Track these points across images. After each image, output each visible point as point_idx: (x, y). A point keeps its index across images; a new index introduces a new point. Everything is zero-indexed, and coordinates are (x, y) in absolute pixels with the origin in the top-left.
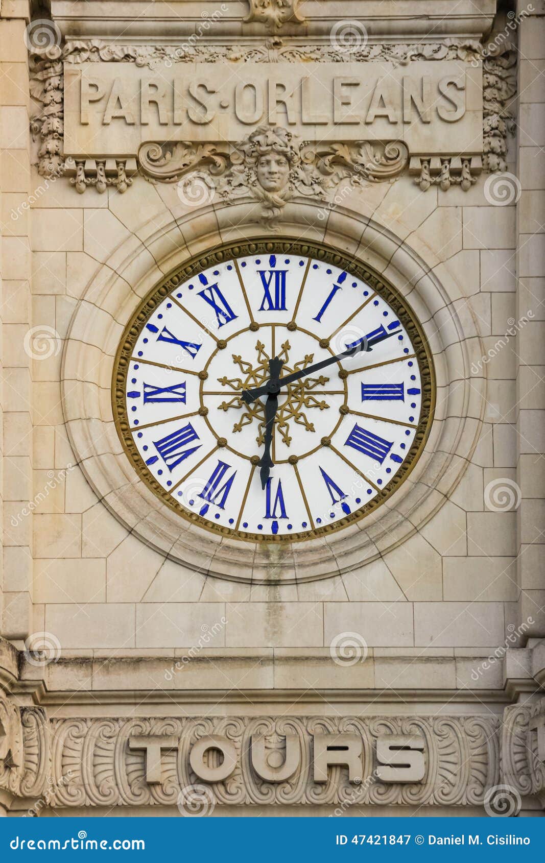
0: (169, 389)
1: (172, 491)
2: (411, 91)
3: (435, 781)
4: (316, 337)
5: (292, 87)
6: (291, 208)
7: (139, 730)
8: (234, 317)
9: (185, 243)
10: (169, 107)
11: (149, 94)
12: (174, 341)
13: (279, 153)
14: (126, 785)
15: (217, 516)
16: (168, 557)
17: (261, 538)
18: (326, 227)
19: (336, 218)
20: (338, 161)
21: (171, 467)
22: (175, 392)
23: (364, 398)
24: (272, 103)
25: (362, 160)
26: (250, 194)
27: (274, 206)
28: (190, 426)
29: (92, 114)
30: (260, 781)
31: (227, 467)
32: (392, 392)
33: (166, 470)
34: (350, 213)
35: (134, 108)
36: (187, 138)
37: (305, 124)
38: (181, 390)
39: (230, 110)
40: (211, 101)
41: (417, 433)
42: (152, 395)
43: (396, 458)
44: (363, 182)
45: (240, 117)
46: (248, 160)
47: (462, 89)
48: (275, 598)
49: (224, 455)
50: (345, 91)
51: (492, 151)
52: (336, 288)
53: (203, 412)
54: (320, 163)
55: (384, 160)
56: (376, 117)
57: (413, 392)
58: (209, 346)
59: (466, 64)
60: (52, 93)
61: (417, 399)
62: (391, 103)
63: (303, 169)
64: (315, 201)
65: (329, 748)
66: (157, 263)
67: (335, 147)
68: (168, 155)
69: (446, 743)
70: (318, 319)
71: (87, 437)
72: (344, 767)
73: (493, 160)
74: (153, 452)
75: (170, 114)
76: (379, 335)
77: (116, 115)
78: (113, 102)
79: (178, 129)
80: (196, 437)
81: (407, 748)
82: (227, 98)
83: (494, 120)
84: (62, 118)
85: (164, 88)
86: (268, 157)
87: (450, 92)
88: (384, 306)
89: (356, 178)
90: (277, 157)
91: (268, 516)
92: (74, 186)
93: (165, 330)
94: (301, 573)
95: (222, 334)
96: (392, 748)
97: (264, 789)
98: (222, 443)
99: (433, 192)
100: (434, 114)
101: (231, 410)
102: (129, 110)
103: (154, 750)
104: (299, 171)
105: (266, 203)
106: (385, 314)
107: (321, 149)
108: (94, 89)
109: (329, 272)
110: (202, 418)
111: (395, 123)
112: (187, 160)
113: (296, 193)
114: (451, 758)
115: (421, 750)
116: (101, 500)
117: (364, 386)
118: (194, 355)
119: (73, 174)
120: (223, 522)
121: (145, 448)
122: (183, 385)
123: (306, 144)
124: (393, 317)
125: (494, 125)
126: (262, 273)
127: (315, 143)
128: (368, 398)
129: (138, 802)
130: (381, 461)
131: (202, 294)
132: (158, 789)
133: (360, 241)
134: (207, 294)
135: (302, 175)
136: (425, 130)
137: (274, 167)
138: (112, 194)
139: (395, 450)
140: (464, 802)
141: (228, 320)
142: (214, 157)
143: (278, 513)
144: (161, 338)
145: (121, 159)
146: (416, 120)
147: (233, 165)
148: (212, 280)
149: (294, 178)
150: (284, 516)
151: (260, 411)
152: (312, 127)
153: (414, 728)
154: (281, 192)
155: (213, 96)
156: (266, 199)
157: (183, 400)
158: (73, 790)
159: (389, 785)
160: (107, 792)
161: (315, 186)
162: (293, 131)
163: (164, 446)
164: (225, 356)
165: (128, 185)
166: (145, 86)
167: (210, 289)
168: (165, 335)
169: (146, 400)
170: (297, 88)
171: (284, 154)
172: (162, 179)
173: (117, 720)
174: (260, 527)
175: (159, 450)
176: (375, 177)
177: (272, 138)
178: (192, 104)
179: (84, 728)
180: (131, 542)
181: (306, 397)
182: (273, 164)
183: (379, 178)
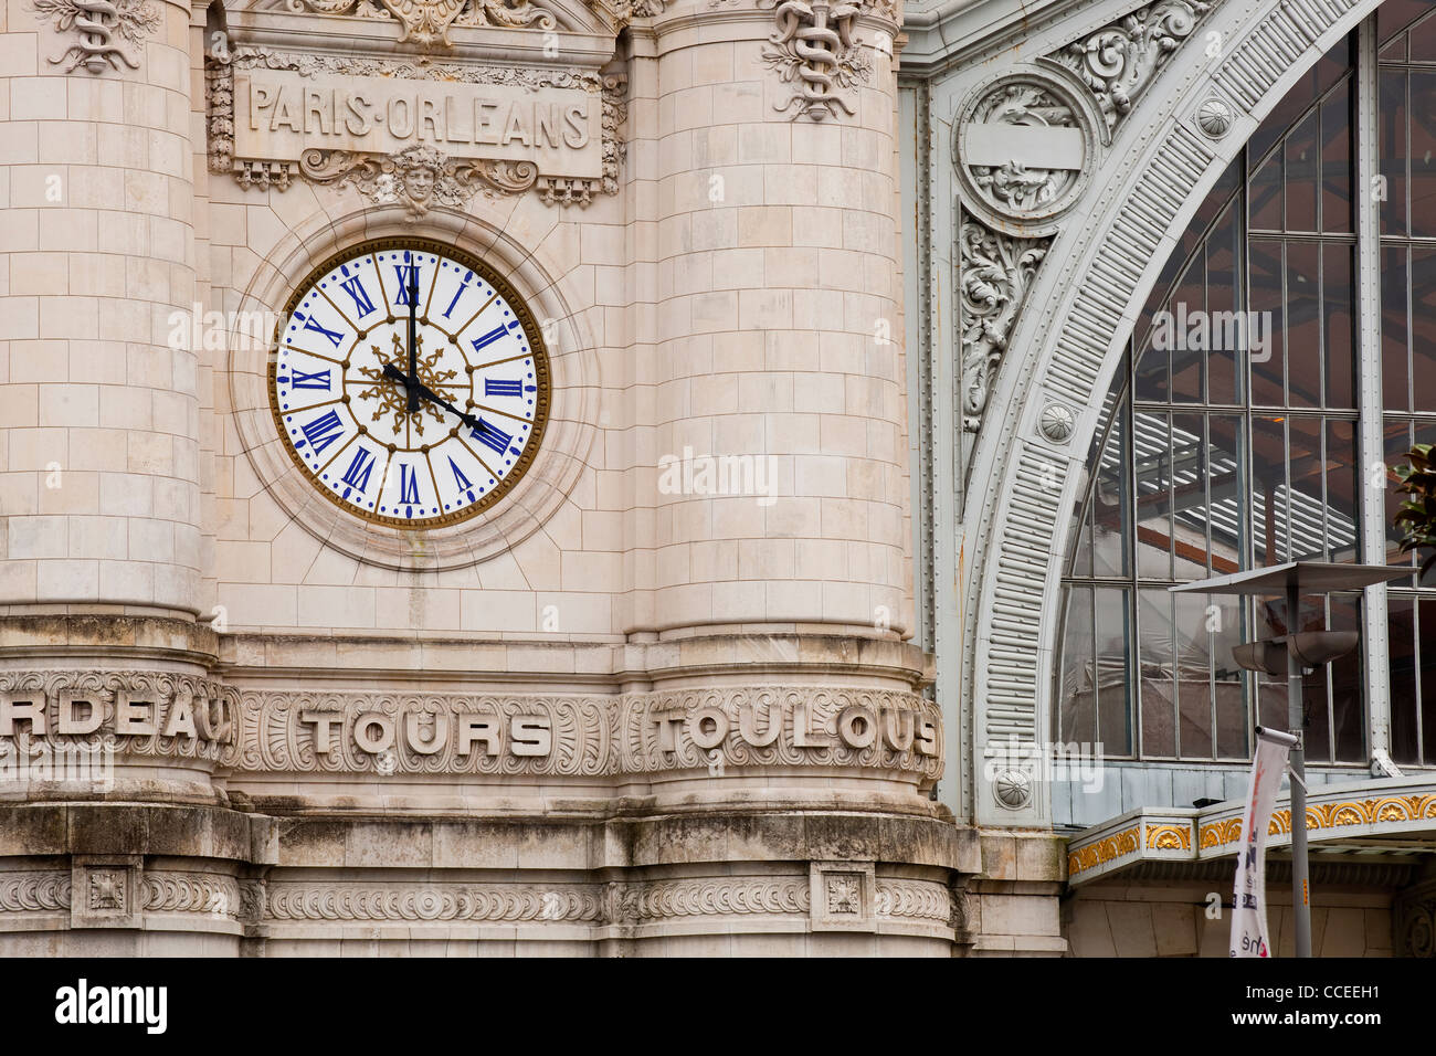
0: (315, 376)
1: (318, 474)
2: (542, 117)
3: (558, 755)
4: (445, 332)
5: (439, 105)
6: (432, 215)
7: (308, 704)
8: (373, 309)
9: (335, 241)
10: (331, 117)
11: (312, 104)
12: (320, 329)
13: (428, 169)
14: (297, 754)
15: (359, 500)
16: (326, 543)
17: (397, 522)
18: (461, 233)
19: (471, 226)
20: (476, 175)
21: (317, 451)
22: (321, 381)
23: (487, 393)
24: (422, 120)
25: (496, 176)
26: (398, 201)
27: (420, 213)
28: (333, 413)
29: (262, 121)
30: (413, 753)
31: (367, 453)
32: (512, 388)
33: (312, 453)
34: (483, 223)
35: (299, 114)
36: (345, 147)
37: (450, 141)
38: (326, 378)
39: (384, 123)
40: (367, 114)
41: (533, 429)
42: (300, 381)
43: (515, 451)
44: (496, 195)
45: (393, 131)
46: (398, 171)
47: (584, 118)
48: (418, 584)
49: (363, 442)
50: (487, 112)
51: (608, 176)
52: (463, 286)
53: (346, 400)
54: (459, 175)
55: (515, 177)
56: (512, 139)
57: (530, 389)
58: (351, 336)
59: (587, 94)
60: (222, 94)
61: (533, 396)
62: (525, 127)
63: (445, 181)
64: (455, 211)
65: (472, 726)
66: (310, 259)
67: (474, 163)
68: (326, 161)
69: (566, 721)
70: (447, 315)
71: (254, 428)
72: (485, 742)
73: (609, 183)
74: (301, 436)
75: (331, 124)
76: (501, 332)
77: (283, 122)
78: (280, 110)
79: (338, 139)
80: (339, 423)
81: (537, 727)
82: (382, 114)
83: (610, 147)
84: (231, 120)
85: (326, 98)
86: (418, 172)
87: (575, 121)
88: (505, 306)
89: (489, 191)
90: (426, 172)
91: (403, 501)
92: (239, 184)
93: (311, 318)
94: (442, 563)
95: (363, 325)
96: (524, 727)
97: (414, 759)
98: (363, 431)
99: (556, 208)
100: (561, 139)
101: (370, 399)
102: (295, 118)
103: (324, 724)
104: (443, 184)
105: (412, 211)
106: (506, 313)
107: (460, 164)
108: (262, 96)
109: (457, 270)
110: (345, 406)
111: (527, 146)
112: (343, 166)
113: (439, 204)
114: (570, 735)
115: (547, 728)
116: (267, 487)
117: (487, 381)
118: (337, 344)
119: (241, 174)
120: (364, 505)
121: (294, 432)
122: (328, 373)
123: (450, 159)
124: (513, 317)
125: (610, 153)
126: (398, 268)
127: (457, 159)
128: (491, 393)
129: (308, 768)
130: (502, 453)
131: (344, 285)
132: (325, 759)
133: (489, 248)
134: (349, 285)
135: (445, 187)
136: (552, 154)
137: (422, 181)
138: (274, 193)
139: (514, 443)
140: (579, 772)
141: (368, 312)
142: (367, 165)
143: (412, 499)
144: (307, 326)
145: (285, 164)
146: (546, 144)
147: (382, 173)
148: (353, 272)
149: (436, 189)
150: (417, 501)
151: (396, 400)
152: (456, 145)
153: (540, 708)
154: (425, 203)
155: (368, 109)
156: (412, 207)
157: (328, 388)
158: (251, 756)
159: (519, 758)
160: (281, 759)
161: (455, 198)
162: (440, 148)
163: (311, 431)
164: (365, 346)
165: (288, 186)
166: (308, 97)
167: (351, 280)
168: (311, 323)
169: (294, 386)
170: (443, 106)
171: (432, 170)
172: (319, 182)
173: (288, 694)
174: (396, 511)
175: (307, 434)
176: (506, 191)
177: (424, 155)
178: (349, 115)
179: (260, 700)
180: (293, 527)
181: (437, 389)
182: (422, 177)
183: (510, 193)
